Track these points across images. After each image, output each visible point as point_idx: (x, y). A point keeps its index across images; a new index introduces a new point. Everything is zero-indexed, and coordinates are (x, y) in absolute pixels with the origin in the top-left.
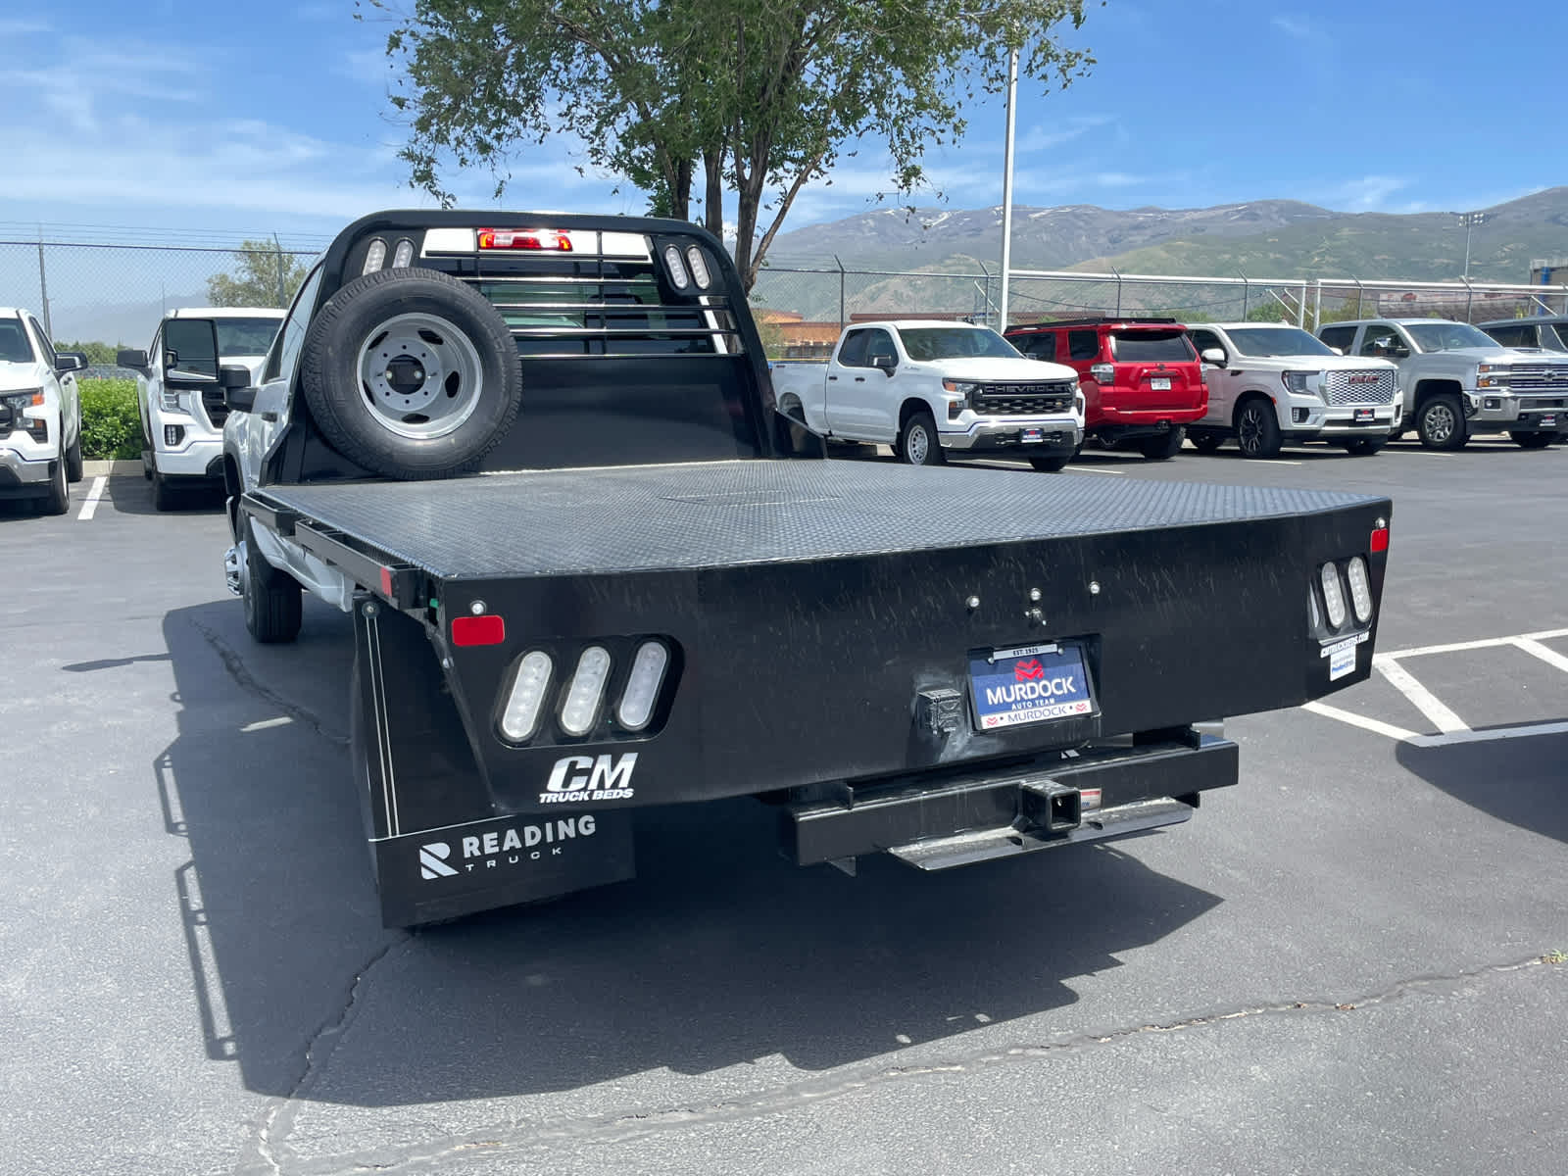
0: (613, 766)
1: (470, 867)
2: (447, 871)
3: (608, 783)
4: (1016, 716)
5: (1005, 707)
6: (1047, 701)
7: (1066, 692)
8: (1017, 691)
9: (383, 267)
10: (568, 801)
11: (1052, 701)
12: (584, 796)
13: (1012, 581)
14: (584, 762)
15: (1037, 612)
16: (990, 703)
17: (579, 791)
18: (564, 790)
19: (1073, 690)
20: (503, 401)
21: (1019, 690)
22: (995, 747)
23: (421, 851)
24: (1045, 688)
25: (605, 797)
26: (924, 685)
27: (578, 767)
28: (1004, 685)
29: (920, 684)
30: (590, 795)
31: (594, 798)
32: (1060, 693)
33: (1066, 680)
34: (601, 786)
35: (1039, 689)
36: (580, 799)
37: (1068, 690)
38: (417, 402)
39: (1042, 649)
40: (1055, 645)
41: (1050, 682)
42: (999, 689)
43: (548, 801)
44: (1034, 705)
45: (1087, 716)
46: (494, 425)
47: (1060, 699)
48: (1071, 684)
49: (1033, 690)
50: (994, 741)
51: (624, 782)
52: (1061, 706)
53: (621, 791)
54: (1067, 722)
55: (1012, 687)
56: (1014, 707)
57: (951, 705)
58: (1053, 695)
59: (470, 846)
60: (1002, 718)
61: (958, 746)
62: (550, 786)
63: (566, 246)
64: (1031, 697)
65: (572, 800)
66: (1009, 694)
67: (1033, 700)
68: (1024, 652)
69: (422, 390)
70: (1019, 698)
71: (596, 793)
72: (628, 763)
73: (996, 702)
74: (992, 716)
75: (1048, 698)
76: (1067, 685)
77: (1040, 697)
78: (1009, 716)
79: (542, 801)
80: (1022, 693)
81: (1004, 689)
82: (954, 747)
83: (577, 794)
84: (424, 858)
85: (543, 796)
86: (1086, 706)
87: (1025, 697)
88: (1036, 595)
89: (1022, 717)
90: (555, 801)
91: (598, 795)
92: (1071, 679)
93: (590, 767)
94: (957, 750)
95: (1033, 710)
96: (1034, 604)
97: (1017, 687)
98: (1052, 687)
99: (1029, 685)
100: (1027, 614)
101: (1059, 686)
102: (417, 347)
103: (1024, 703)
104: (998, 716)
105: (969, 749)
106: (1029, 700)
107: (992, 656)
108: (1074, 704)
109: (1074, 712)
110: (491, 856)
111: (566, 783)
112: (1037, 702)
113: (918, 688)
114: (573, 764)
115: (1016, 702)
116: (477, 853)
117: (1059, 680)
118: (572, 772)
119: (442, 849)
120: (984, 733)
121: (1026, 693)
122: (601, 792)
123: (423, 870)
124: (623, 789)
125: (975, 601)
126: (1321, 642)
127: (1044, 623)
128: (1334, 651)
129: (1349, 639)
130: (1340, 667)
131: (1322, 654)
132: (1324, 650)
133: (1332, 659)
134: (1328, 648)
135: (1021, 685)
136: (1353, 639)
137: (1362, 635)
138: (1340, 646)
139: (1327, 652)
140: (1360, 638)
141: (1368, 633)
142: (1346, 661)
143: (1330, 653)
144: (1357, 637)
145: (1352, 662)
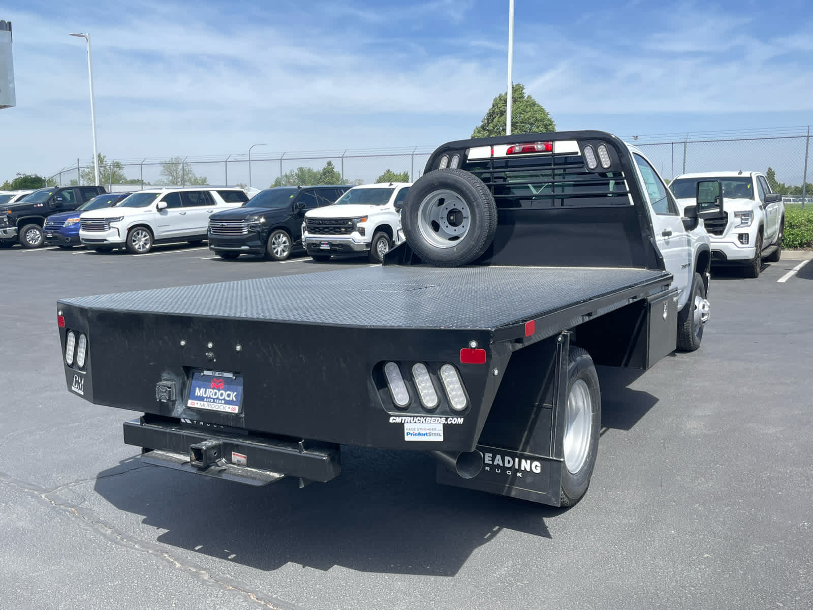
0: (81, 381)
3: (80, 388)
4: (203, 404)
5: (201, 399)
6: (220, 402)
7: (231, 399)
8: (209, 392)
9: (447, 167)
11: (223, 402)
13: (200, 336)
15: (211, 354)
16: (196, 395)
19: (234, 399)
21: (211, 392)
24: (222, 395)
26: (165, 378)
28: (205, 388)
29: (163, 377)
32: (228, 399)
33: (233, 393)
35: (219, 394)
37: (232, 398)
39: (225, 375)
41: (225, 392)
42: (202, 389)
44: (214, 402)
45: (237, 415)
47: (227, 402)
48: (235, 396)
49: (216, 394)
50: (195, 414)
52: (225, 405)
54: (228, 415)
55: (208, 390)
56: (205, 400)
57: (163, 389)
58: (224, 399)
60: (197, 403)
63: (550, 150)
64: (214, 397)
66: (205, 393)
67: (214, 399)
68: (217, 374)
70: (209, 396)
73: (199, 395)
74: (193, 401)
75: (221, 400)
76: (233, 396)
77: (218, 398)
78: (201, 404)
81: (204, 389)
82: (178, 411)
83: (76, 390)
86: (235, 409)
87: (211, 397)
89: (206, 406)
92: (235, 393)
93: (78, 380)
94: (179, 413)
95: (212, 404)
96: (209, 350)
97: (210, 390)
98: (225, 394)
99: (215, 391)
100: (207, 354)
101: (229, 396)
103: (210, 399)
104: (196, 402)
107: (203, 372)
108: (231, 406)
109: (229, 411)
112: (215, 400)
114: (76, 378)
115: (207, 397)
117: (229, 393)
118: (76, 382)
120: (189, 408)
121: (212, 394)
124: (82, 391)
125: (183, 343)
126: (390, 413)
127: (215, 360)
128: (409, 422)
129: (433, 418)
130: (419, 434)
131: (391, 421)
132: (395, 418)
133: (406, 426)
134: (401, 418)
135: (212, 390)
136: (439, 419)
137: (453, 418)
138: (418, 420)
139: (398, 420)
140: (450, 421)
141: (462, 419)
142: (428, 432)
143: (403, 422)
144: (445, 419)
145: (438, 435)
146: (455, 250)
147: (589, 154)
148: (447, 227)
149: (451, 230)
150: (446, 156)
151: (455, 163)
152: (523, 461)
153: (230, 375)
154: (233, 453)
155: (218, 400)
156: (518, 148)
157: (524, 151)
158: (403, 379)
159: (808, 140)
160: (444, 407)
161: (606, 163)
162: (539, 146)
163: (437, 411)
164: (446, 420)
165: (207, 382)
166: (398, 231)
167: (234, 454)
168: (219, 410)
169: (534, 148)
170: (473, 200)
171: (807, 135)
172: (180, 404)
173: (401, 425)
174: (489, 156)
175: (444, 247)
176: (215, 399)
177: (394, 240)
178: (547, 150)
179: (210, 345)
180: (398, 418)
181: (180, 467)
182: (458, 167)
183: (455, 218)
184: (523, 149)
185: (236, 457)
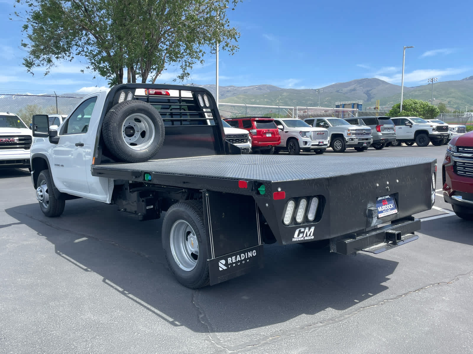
0: (309, 230)
1: (230, 266)
2: (225, 268)
3: (308, 235)
4: (384, 214)
5: (382, 212)
9: (124, 100)
10: (299, 240)
11: (390, 210)
12: (303, 239)
13: (384, 180)
14: (302, 230)
15: (388, 187)
17: (301, 237)
18: (298, 237)
19: (393, 207)
21: (384, 207)
23: (219, 263)
24: (388, 207)
25: (308, 239)
27: (301, 231)
30: (304, 238)
31: (305, 239)
34: (306, 236)
36: (302, 240)
40: (389, 196)
42: (380, 207)
43: (294, 240)
44: (387, 211)
47: (392, 209)
49: (386, 207)
51: (312, 235)
52: (392, 211)
53: (311, 237)
58: (390, 208)
59: (229, 260)
60: (382, 215)
62: (295, 237)
63: (168, 94)
65: (300, 240)
66: (382, 209)
67: (387, 210)
68: (384, 198)
69: (134, 136)
71: (305, 238)
72: (312, 229)
73: (380, 211)
74: (380, 214)
76: (392, 206)
79: (293, 241)
82: (374, 222)
83: (301, 238)
84: (220, 264)
85: (293, 239)
86: (396, 211)
88: (388, 183)
90: (296, 240)
91: (306, 238)
92: (392, 204)
93: (304, 231)
96: (387, 185)
97: (383, 206)
100: (386, 188)
101: (390, 206)
102: (133, 123)
103: (385, 211)
107: (378, 199)
108: (394, 211)
109: (394, 213)
110: (234, 263)
111: (298, 235)
113: (368, 207)
114: (300, 230)
115: (384, 210)
116: (231, 262)
118: (300, 232)
119: (223, 262)
120: (379, 218)
122: (306, 237)
123: (220, 268)
124: (312, 236)
125: (378, 185)
127: (389, 190)
135: (384, 206)
147: (200, 98)
148: (125, 137)
151: (130, 97)
162: (163, 92)
165: (381, 203)
169: (161, 93)
182: (133, 100)
184: (155, 92)
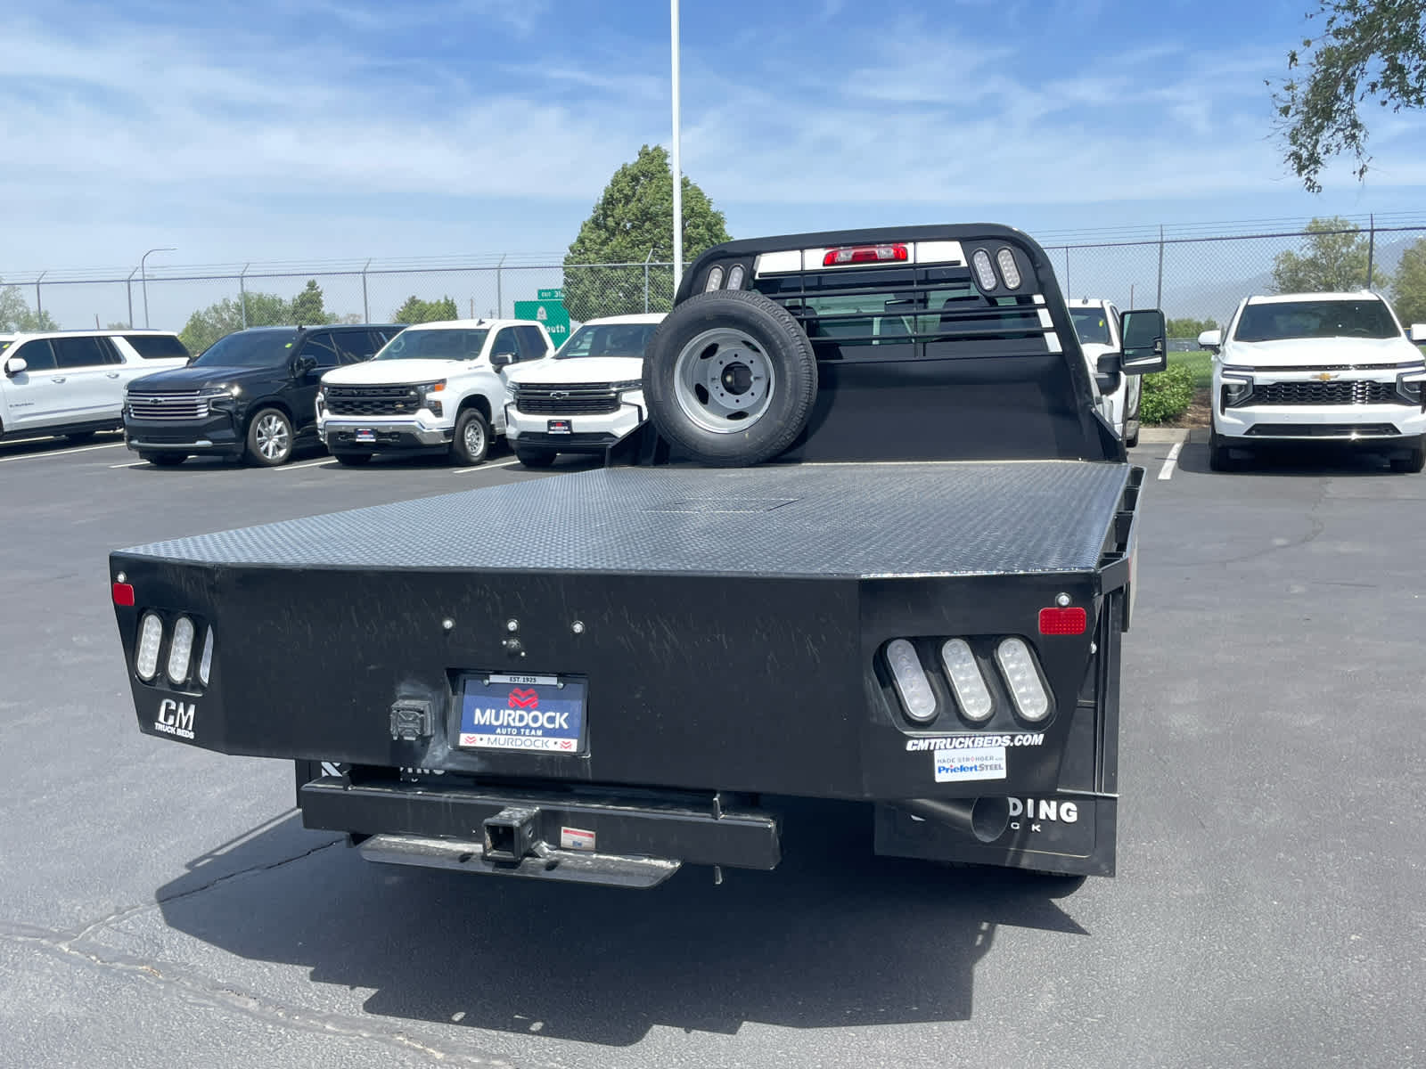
0: (186, 711)
2: (335, 773)
3: (184, 724)
4: (496, 739)
5: (489, 729)
6: (533, 732)
7: (557, 726)
8: (506, 716)
9: (721, 287)
10: (166, 732)
11: (540, 733)
12: (173, 730)
13: (489, 609)
14: (174, 705)
15: (514, 643)
16: (476, 722)
17: (171, 726)
18: (165, 723)
19: (565, 726)
20: (788, 403)
21: (509, 716)
22: (477, 766)
25: (182, 735)
26: (405, 693)
27: (170, 708)
28: (495, 708)
29: (402, 691)
30: (176, 731)
31: (177, 734)
32: (551, 726)
33: (561, 715)
34: (180, 725)
35: (528, 718)
36: (172, 732)
37: (560, 725)
38: (745, 401)
39: (541, 680)
40: (555, 679)
41: (543, 714)
42: (488, 711)
43: (159, 729)
44: (519, 734)
45: (573, 756)
46: (780, 422)
47: (548, 733)
48: (565, 720)
49: (521, 718)
50: (476, 759)
51: (189, 726)
52: (545, 739)
53: (189, 732)
54: (552, 758)
55: (502, 711)
56: (498, 731)
57: (407, 715)
58: (542, 727)
60: (481, 739)
61: (437, 758)
62: (159, 719)
63: (901, 258)
64: (517, 724)
65: (168, 731)
66: (497, 718)
67: (519, 729)
68: (521, 680)
69: (747, 392)
70: (505, 724)
72: (192, 712)
73: (482, 723)
74: (471, 735)
75: (536, 729)
76: (561, 720)
77: (527, 726)
78: (489, 739)
79: (156, 728)
80: (510, 719)
81: (493, 711)
82: (435, 757)
83: (169, 728)
85: (156, 724)
86: (572, 746)
87: (512, 724)
89: (502, 742)
90: (161, 730)
91: (179, 732)
92: (566, 714)
93: (175, 709)
94: (438, 759)
95: (515, 738)
96: (511, 635)
97: (507, 712)
98: (543, 719)
99: (518, 712)
100: (505, 643)
101: (551, 720)
103: (509, 729)
104: (478, 736)
105: (450, 762)
106: (514, 727)
107: (489, 679)
108: (560, 741)
109: (557, 748)
111: (166, 718)
112: (523, 730)
113: (398, 695)
114: (170, 705)
115: (501, 726)
117: (552, 714)
118: (168, 712)
120: (463, 749)
121: (514, 720)
122: (180, 730)
125: (448, 624)
126: (906, 733)
127: (523, 654)
128: (943, 747)
129: (987, 738)
130: (962, 769)
131: (910, 747)
132: (916, 742)
133: (938, 755)
134: (927, 741)
135: (512, 712)
136: (999, 738)
137: (1024, 736)
138: (961, 743)
139: (923, 745)
140: (1020, 740)
141: (1042, 736)
142: (978, 763)
143: (932, 748)
144: (1009, 738)
145: (997, 767)
146: (747, 435)
147: (982, 264)
148: (722, 395)
149: (731, 402)
150: (718, 267)
151: (735, 280)
152: (1043, 803)
153: (553, 681)
154: (563, 828)
155: (528, 731)
156: (845, 254)
157: (857, 259)
158: (924, 669)
159: (1162, 247)
160: (1006, 715)
161: (1013, 280)
162: (883, 252)
163: (991, 724)
164: (1012, 740)
165: (500, 698)
166: (506, 407)
167: (566, 831)
168: (532, 748)
169: (875, 254)
170: (780, 347)
171: (1159, 240)
172: (441, 742)
173: (928, 755)
174: (798, 268)
175: (725, 430)
176: (522, 728)
177: (492, 423)
178: (897, 258)
179: (512, 625)
180: (921, 741)
181: (457, 866)
182: (741, 288)
183: (737, 380)
184: (854, 256)
185: (569, 836)
